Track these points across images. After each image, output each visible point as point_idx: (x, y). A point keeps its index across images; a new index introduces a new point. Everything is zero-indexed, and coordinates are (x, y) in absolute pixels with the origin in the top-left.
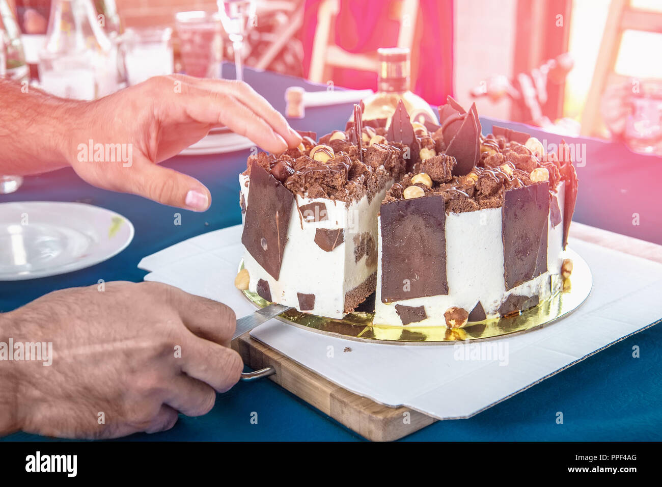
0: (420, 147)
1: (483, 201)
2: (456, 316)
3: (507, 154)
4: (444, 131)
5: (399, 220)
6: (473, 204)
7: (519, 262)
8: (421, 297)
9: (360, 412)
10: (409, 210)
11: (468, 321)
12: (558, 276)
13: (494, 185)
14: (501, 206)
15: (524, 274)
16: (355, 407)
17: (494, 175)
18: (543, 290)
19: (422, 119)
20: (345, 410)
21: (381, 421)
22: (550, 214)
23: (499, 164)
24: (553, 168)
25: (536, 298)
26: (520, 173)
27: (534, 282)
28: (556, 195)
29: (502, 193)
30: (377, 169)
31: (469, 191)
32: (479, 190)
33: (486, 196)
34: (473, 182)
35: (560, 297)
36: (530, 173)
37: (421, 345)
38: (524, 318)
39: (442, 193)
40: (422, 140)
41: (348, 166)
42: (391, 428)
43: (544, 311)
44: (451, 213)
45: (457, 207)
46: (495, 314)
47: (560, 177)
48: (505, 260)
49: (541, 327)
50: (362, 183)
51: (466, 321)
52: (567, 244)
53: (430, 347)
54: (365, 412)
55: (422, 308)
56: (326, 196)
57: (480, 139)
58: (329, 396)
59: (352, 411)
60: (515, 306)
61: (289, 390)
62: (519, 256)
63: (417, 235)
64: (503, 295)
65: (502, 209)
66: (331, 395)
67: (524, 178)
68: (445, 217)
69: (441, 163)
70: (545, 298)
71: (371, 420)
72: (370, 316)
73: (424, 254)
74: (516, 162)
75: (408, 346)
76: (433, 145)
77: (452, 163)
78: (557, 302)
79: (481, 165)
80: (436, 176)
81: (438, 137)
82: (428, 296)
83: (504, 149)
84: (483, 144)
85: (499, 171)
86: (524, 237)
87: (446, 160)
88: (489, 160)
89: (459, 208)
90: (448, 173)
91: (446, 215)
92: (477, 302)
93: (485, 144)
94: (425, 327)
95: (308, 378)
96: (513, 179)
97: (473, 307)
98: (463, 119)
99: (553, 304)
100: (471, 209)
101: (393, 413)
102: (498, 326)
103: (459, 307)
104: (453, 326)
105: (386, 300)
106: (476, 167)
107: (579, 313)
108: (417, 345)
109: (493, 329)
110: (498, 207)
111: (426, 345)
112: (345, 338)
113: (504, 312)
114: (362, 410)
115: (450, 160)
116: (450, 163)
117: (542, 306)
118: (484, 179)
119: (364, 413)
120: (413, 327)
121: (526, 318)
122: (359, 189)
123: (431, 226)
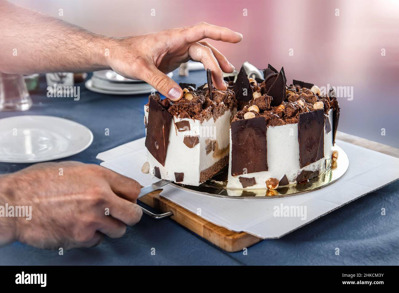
0: (253, 92)
1: (287, 120)
2: (272, 183)
3: (301, 95)
4: (266, 82)
5: (241, 131)
6: (282, 121)
7: (308, 152)
8: (253, 172)
9: (219, 235)
10: (247, 125)
11: (279, 185)
12: (330, 160)
13: (294, 111)
14: (297, 122)
15: (311, 159)
16: (217, 232)
17: (294, 106)
18: (322, 168)
19: (254, 76)
20: (211, 234)
21: (231, 240)
22: (325, 126)
23: (296, 100)
24: (326, 102)
25: (318, 172)
26: (308, 105)
27: (316, 164)
28: (328, 116)
29: (298, 115)
30: (219, 104)
31: (280, 114)
32: (285, 114)
33: (289, 117)
34: (282, 109)
35: (331, 172)
36: (313, 105)
37: (253, 199)
38: (310, 184)
39: (265, 116)
40: (254, 87)
41: (203, 102)
42: (236, 244)
43: (322, 179)
44: (270, 127)
45: (273, 123)
46: (294, 181)
47: (330, 106)
48: (300, 151)
49: (320, 188)
50: (210, 111)
51: (278, 185)
52: (335, 142)
53: (258, 200)
54: (223, 235)
55: (254, 179)
56: (190, 117)
57: (286, 86)
58: (203, 227)
59: (215, 234)
60: (305, 177)
61: (181, 224)
62: (308, 149)
63: (251, 139)
64: (299, 171)
65: (298, 124)
66: (204, 226)
67: (310, 107)
68: (267, 129)
69: (265, 100)
70: (322, 172)
71: (225, 239)
72: (225, 184)
73: (255, 149)
74: (305, 99)
75: (246, 200)
76: (260, 90)
77: (271, 100)
78: (329, 175)
79: (286, 100)
80: (262, 107)
81: (262, 86)
82: (257, 172)
83: (299, 92)
84: (287, 89)
85: (296, 103)
86: (311, 139)
87: (267, 98)
88: (291, 98)
89: (274, 124)
90: (268, 105)
91: (267, 128)
92: (284, 175)
93: (289, 89)
94: (255, 189)
95: (191, 217)
96: (304, 108)
97: (282, 178)
98: (276, 76)
99: (327, 175)
100: (281, 124)
101: (237, 236)
102: (295, 188)
103: (274, 178)
104: (270, 188)
105: (234, 174)
106: (284, 102)
107: (341, 181)
108: (251, 199)
109: (292, 190)
110: (296, 123)
111: (256, 199)
112: (211, 196)
113: (299, 180)
114: (221, 234)
115: (269, 98)
116: (269, 99)
117: (321, 177)
118: (288, 108)
119: (221, 236)
120: (249, 189)
121: (311, 183)
122: (208, 114)
123: (259, 134)
